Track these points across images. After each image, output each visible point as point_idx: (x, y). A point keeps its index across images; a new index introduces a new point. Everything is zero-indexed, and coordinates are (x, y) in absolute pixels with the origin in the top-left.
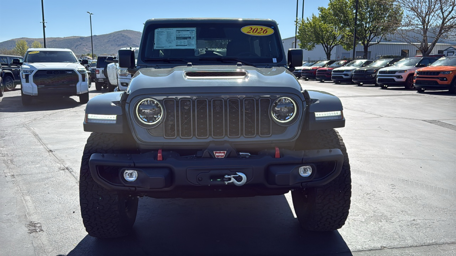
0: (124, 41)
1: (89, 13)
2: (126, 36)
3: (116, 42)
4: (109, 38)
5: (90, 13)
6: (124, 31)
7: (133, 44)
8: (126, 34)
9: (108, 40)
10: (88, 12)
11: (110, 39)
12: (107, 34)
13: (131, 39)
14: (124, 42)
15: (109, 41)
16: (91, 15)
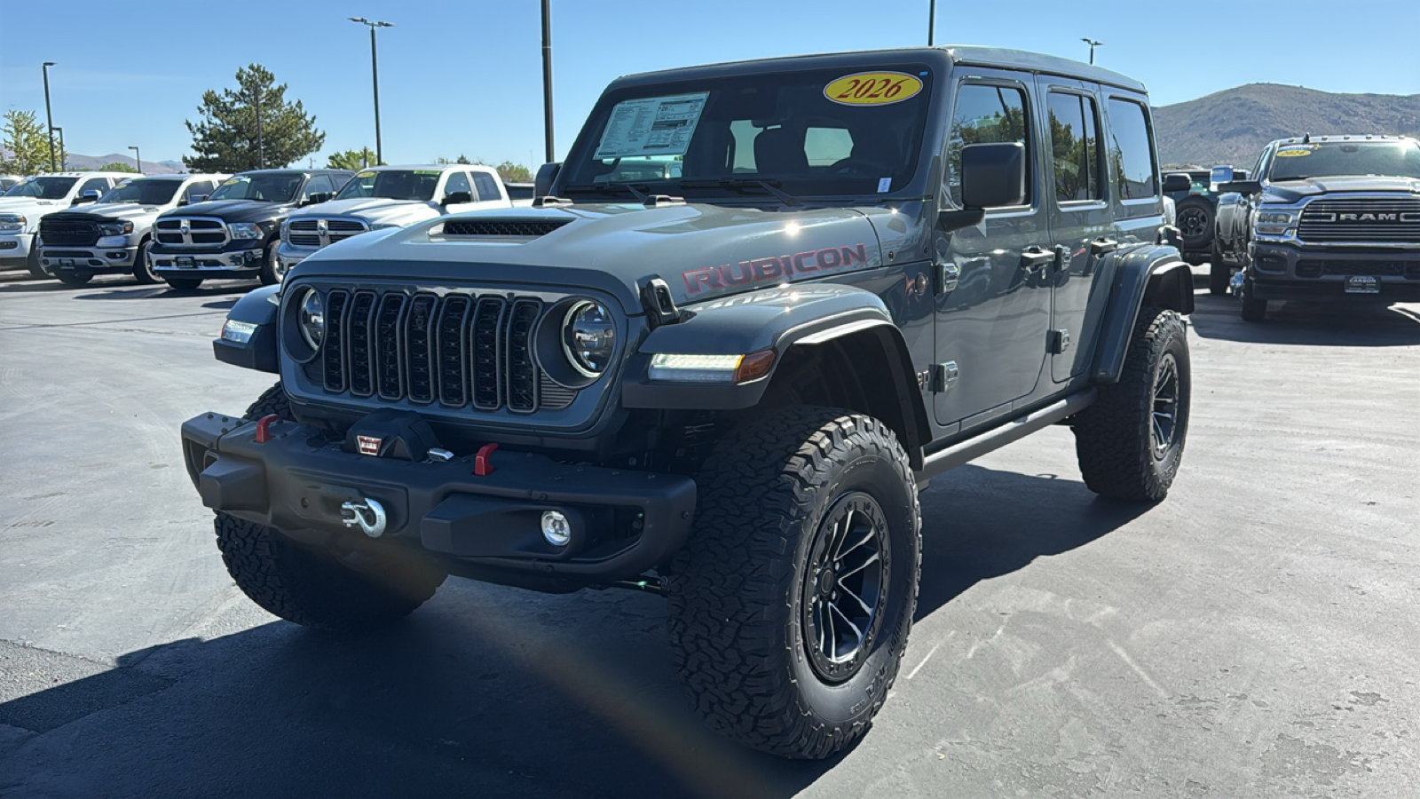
0: (1244, 122)
1: (1089, 41)
2: (1253, 105)
3: (1216, 126)
4: (1196, 113)
5: (1093, 42)
6: (1248, 87)
7: (1274, 130)
8: (1253, 97)
9: (1191, 122)
10: (1085, 40)
11: (1199, 118)
12: (1191, 99)
13: (1270, 114)
14: (1243, 124)
15: (1195, 122)
16: (1094, 47)
